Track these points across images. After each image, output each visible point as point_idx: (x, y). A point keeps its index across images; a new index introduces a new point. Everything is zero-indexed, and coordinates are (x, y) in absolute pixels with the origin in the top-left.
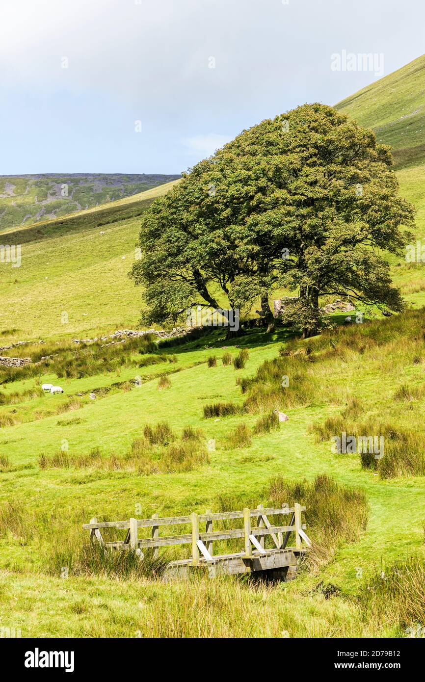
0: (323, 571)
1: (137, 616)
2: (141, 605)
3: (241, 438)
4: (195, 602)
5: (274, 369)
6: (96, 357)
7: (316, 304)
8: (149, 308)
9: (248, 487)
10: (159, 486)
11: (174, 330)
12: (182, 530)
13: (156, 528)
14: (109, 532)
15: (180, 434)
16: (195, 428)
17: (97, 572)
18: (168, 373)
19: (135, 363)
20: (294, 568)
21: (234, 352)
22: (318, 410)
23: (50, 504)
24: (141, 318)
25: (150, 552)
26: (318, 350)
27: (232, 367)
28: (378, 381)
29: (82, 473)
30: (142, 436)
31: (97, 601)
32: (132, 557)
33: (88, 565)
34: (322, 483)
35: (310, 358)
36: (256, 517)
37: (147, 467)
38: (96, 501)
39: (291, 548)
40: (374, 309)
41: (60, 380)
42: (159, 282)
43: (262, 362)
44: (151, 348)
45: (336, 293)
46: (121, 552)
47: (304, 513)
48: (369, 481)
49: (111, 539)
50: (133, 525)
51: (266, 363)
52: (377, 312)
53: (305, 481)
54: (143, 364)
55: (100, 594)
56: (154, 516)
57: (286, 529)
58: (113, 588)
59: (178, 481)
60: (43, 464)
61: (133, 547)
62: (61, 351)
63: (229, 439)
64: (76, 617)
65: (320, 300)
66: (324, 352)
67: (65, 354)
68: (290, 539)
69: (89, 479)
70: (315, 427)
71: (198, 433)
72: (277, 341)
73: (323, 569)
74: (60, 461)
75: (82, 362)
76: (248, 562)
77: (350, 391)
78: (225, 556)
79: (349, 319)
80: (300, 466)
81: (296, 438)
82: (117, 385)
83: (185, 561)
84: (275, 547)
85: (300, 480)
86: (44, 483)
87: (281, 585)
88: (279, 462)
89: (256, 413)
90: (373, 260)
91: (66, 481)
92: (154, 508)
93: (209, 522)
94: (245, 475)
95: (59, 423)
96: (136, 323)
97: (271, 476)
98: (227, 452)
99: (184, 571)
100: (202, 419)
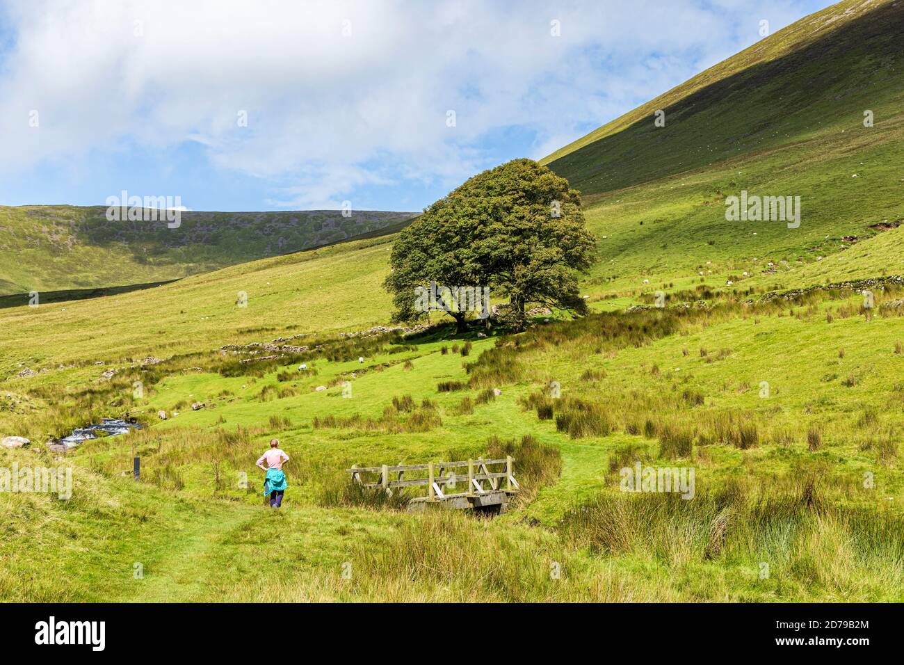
0: (528, 508)
1: (389, 538)
2: (391, 529)
3: (466, 407)
4: (433, 527)
5: (491, 357)
6: (357, 346)
7: (522, 308)
8: (398, 310)
9: (471, 444)
10: (404, 442)
11: (416, 327)
12: (422, 476)
13: (402, 472)
14: (366, 475)
15: (420, 404)
16: (431, 399)
17: (357, 505)
18: (411, 359)
19: (386, 351)
20: (506, 504)
21: (461, 344)
22: (524, 387)
23: (321, 455)
24: (391, 318)
25: (396, 491)
26: (524, 342)
27: (459, 355)
28: (568, 366)
29: (345, 432)
30: (391, 405)
31: (357, 526)
32: (384, 494)
33: (350, 500)
34: (527, 441)
35: (518, 348)
36: (477, 466)
37: (395, 428)
38: (356, 453)
39: (504, 490)
40: (566, 313)
41: (330, 363)
42: (405, 291)
43: (482, 351)
44: (398, 340)
45: (538, 300)
46: (375, 491)
47: (514, 463)
48: (562, 441)
49: (367, 481)
50: (384, 470)
51: (485, 352)
52: (567, 315)
53: (514, 440)
54: (392, 352)
55: (360, 521)
56: (400, 464)
57: (500, 475)
58: (369, 516)
59: (419, 439)
60: (316, 425)
61: (384, 486)
62: (330, 341)
63: (457, 408)
64: (341, 538)
65: (526, 306)
66: (528, 344)
67: (333, 344)
68: (503, 483)
69: (351, 436)
70: (521, 400)
71: (434, 403)
72: (496, 335)
73: (528, 506)
74: (329, 422)
75: (346, 350)
76: (471, 500)
77: (548, 374)
78: (454, 495)
79: (547, 320)
80: (510, 429)
81: (508, 408)
82: (373, 367)
83: (424, 498)
84: (492, 489)
85: (510, 439)
86: (317, 439)
87: (496, 517)
88: (495, 425)
89: (477, 389)
90: (565, 276)
91: (333, 438)
92: (400, 459)
93: (443, 469)
94: (469, 435)
95: (329, 395)
96: (387, 321)
97: (489, 436)
98: (455, 417)
99: (423, 506)
100: (436, 393)
